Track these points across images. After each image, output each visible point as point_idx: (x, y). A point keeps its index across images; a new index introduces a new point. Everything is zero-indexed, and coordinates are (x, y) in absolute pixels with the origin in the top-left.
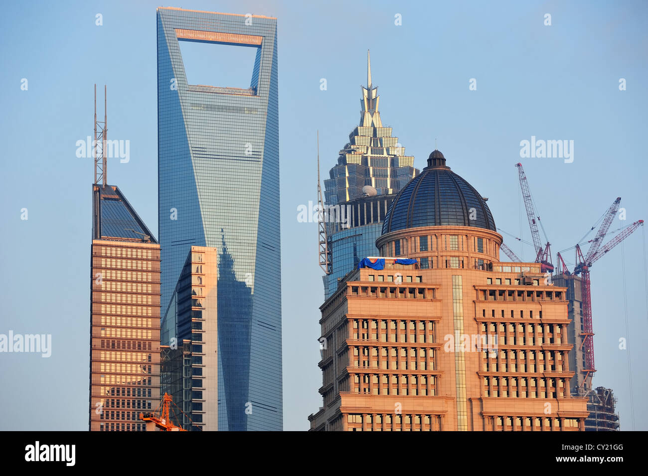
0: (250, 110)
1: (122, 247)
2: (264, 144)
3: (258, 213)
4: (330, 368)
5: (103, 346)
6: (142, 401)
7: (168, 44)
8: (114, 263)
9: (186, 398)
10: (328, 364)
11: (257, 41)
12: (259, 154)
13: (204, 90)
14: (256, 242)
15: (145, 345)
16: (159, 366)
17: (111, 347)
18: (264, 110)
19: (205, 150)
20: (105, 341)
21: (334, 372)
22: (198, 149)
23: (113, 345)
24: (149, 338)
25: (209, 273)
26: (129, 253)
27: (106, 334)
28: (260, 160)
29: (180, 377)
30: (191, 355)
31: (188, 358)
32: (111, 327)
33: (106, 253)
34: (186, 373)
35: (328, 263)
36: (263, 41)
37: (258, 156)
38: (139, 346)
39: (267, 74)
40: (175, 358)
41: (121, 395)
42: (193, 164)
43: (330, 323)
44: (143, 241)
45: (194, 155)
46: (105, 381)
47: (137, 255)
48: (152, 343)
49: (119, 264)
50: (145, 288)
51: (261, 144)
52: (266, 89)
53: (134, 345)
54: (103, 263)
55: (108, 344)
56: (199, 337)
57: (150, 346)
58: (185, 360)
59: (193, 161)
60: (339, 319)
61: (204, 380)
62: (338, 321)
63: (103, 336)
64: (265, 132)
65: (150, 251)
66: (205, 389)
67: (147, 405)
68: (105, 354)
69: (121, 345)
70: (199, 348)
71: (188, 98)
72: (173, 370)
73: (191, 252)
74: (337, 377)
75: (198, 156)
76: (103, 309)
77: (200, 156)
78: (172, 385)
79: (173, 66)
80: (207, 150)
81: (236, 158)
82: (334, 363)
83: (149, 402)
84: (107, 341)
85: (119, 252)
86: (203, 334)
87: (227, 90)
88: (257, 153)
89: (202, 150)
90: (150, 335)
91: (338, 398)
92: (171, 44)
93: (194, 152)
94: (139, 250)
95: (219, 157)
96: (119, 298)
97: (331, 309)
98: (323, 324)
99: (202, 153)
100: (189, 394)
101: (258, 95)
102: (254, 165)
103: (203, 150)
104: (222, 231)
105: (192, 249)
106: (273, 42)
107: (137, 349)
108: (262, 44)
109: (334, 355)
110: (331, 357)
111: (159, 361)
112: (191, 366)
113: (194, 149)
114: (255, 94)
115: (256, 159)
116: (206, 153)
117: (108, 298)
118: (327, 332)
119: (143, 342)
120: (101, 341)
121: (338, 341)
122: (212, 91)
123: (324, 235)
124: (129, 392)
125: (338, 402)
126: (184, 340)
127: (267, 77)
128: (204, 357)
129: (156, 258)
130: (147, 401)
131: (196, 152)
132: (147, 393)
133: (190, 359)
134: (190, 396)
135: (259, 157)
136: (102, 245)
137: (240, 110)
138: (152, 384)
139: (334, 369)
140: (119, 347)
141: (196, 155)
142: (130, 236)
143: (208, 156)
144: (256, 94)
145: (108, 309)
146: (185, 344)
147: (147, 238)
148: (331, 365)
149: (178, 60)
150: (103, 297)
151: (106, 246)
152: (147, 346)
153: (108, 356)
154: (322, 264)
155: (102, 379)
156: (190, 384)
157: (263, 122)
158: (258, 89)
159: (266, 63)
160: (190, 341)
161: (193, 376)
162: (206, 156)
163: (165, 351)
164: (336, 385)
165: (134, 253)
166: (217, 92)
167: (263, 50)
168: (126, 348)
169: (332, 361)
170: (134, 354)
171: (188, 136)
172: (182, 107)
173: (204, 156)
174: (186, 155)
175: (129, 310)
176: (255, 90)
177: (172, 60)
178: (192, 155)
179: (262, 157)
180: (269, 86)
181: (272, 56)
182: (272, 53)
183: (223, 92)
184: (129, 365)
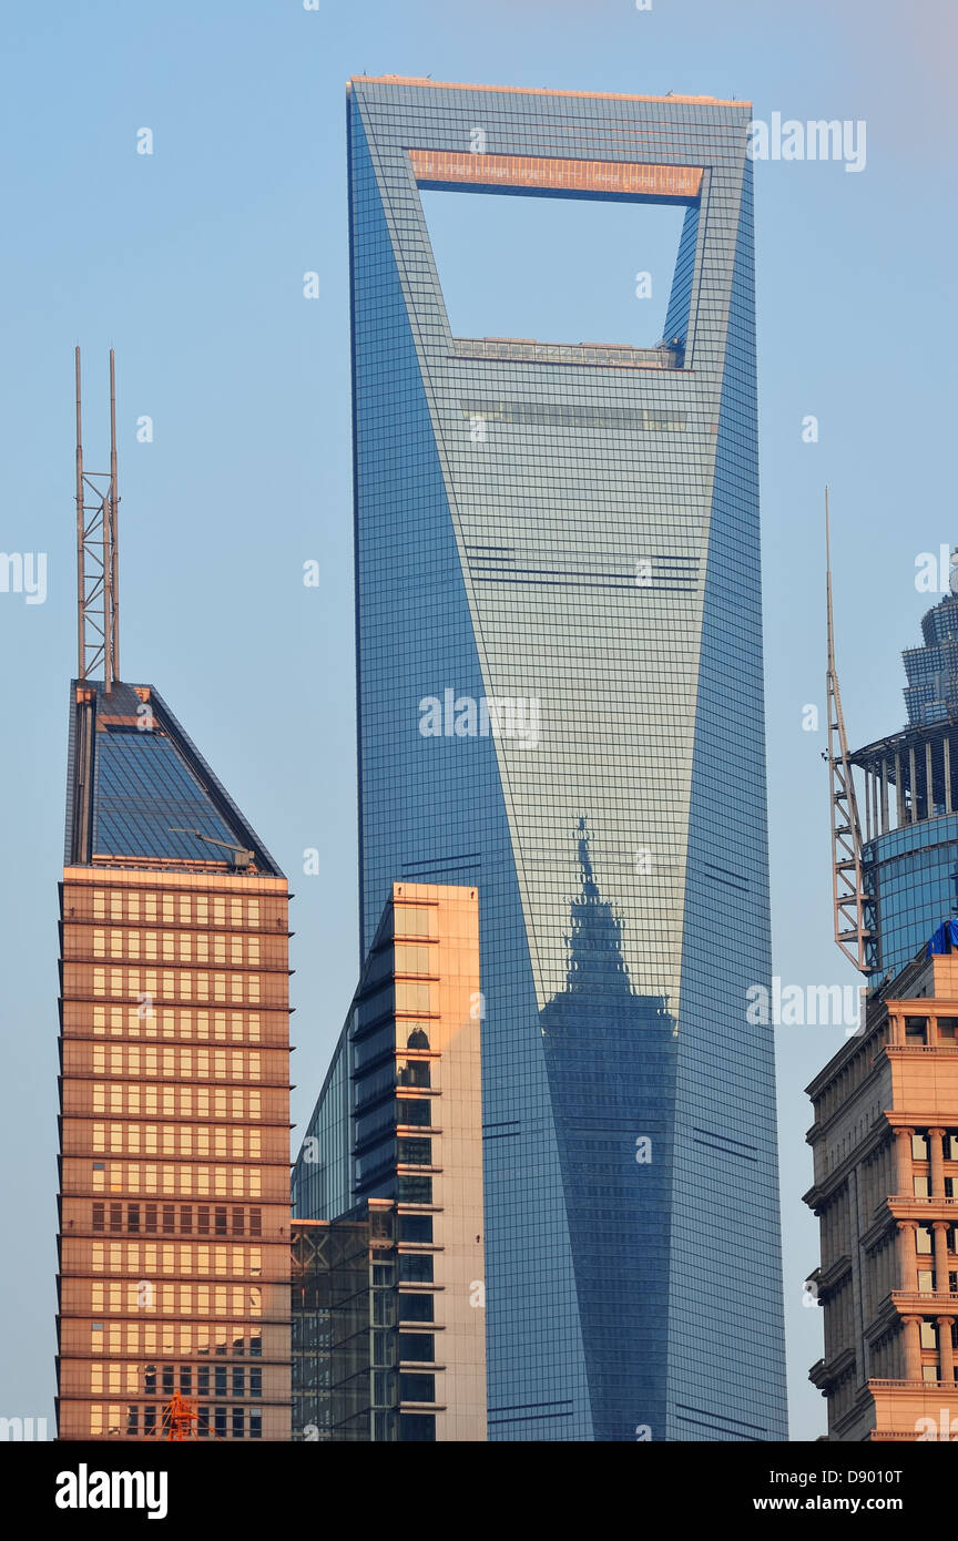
0: (662, 418)
1: (160, 889)
2: (707, 533)
3: (689, 764)
4: (843, 1294)
5: (98, 1224)
6: (229, 1412)
7: (385, 203)
8: (134, 945)
9: (379, 1400)
10: (837, 1283)
11: (686, 185)
12: (692, 564)
13: (506, 355)
14: (683, 861)
15: (238, 1220)
16: (288, 1290)
17: (125, 1228)
18: (708, 418)
19: (511, 555)
20: (107, 1207)
21: (857, 1313)
22: (486, 553)
23: (134, 1218)
24: (255, 1194)
25: (454, 972)
26: (185, 910)
27: (108, 1183)
28: (694, 585)
29: (361, 1328)
30: (394, 1249)
31: (384, 1263)
32: (125, 1158)
33: (108, 911)
34: (378, 1311)
35: (867, 934)
36: (706, 183)
37: (687, 574)
38: (221, 1221)
39: (719, 295)
40: (344, 1262)
41: (159, 1391)
42: (472, 605)
43: (840, 1143)
44: (232, 869)
45: (475, 574)
46: (106, 1344)
47: (211, 917)
48: (265, 1211)
49: (151, 946)
50: (237, 1027)
51: (698, 532)
52: (715, 346)
53: (204, 1219)
54: (99, 943)
55: (116, 1216)
56: (421, 1189)
57: (256, 1221)
58: (375, 1267)
59: (470, 594)
60: (866, 1129)
61: (438, 1337)
62: (865, 1136)
63: (98, 1188)
64: (710, 491)
65: (253, 902)
66: (443, 1368)
67: (247, 1423)
68: (107, 1251)
69: (160, 1219)
70: (421, 1228)
71: (451, 383)
72: (336, 1302)
73: (391, 903)
74: (865, 1328)
75: (487, 574)
76: (99, 1098)
77: (494, 575)
78: (337, 1356)
79: (402, 277)
80: (517, 555)
81: (613, 581)
82: (855, 1276)
83: (256, 1412)
84: (113, 1206)
85: (151, 908)
86: (436, 1179)
87: (583, 352)
88: (686, 564)
89: (499, 554)
90: (255, 1183)
91: (866, 1401)
92: (396, 203)
93: (474, 564)
94: (219, 900)
95: (557, 578)
96: (151, 1062)
97: (842, 1092)
98: (821, 1146)
99: (500, 565)
100: (389, 1386)
101: (687, 366)
102: (674, 602)
103: (505, 554)
104: (582, 828)
105: (396, 893)
106: (739, 184)
107: (212, 1231)
108: (700, 190)
109: (855, 1251)
110: (845, 1260)
111: (288, 1274)
112: (396, 1289)
113: (473, 553)
114: (678, 365)
115: (681, 584)
116: (512, 566)
117: (117, 1060)
118: (830, 1173)
119: (235, 1210)
120: (91, 1206)
121: (865, 1203)
122: (532, 358)
123: (848, 839)
124: (185, 1380)
125: (867, 1414)
126: (371, 1201)
127: (719, 305)
128: (437, 1258)
129: (274, 925)
130: (246, 1412)
131: (481, 564)
132: (247, 1383)
133: (393, 1263)
134: (394, 1389)
135: (693, 575)
136: (94, 885)
137: (624, 418)
138: (264, 1353)
139: (856, 1299)
140: (151, 1227)
141: (482, 574)
142: (189, 853)
143: (519, 576)
144: (682, 365)
145: (117, 1099)
146: (376, 1214)
147: (244, 857)
148: (845, 1285)
149: (419, 257)
150: (99, 1059)
151: (109, 886)
152: (247, 1222)
153: (116, 1257)
154: (844, 938)
155: (97, 1337)
156: (393, 1351)
157: (705, 460)
158: (689, 346)
159: (716, 260)
160: (391, 1202)
161: (402, 1323)
162: (513, 576)
163: (311, 1237)
164: (863, 1357)
165: (202, 910)
166: (551, 359)
167: (703, 213)
168: (177, 1230)
169: (850, 1271)
170: (204, 1249)
171: (453, 509)
172: (433, 414)
173: (507, 576)
174: (448, 576)
175: (186, 1102)
176: (676, 349)
177: (398, 256)
178: (466, 572)
179: (702, 574)
180: (724, 337)
181: (734, 235)
182: (735, 225)
183: (569, 360)
184: (185, 1288)
